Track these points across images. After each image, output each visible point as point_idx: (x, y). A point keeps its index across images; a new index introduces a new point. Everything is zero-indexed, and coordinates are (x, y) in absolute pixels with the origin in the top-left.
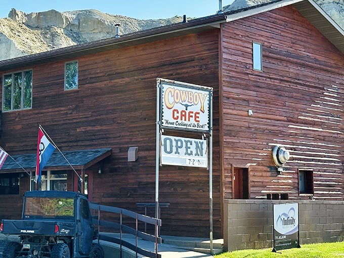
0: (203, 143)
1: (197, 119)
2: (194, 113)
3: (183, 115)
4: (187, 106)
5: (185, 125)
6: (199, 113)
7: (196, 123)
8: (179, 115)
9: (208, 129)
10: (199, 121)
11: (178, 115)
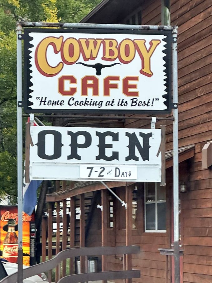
0: (150, 135)
1: (131, 90)
2: (121, 79)
3: (90, 86)
4: (99, 68)
5: (95, 104)
6: (136, 79)
7: (128, 99)
8: (78, 86)
9: (165, 107)
10: (136, 94)
11: (73, 86)
